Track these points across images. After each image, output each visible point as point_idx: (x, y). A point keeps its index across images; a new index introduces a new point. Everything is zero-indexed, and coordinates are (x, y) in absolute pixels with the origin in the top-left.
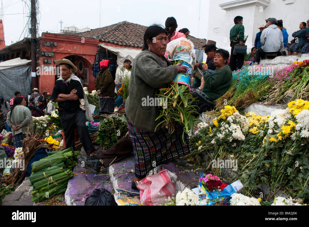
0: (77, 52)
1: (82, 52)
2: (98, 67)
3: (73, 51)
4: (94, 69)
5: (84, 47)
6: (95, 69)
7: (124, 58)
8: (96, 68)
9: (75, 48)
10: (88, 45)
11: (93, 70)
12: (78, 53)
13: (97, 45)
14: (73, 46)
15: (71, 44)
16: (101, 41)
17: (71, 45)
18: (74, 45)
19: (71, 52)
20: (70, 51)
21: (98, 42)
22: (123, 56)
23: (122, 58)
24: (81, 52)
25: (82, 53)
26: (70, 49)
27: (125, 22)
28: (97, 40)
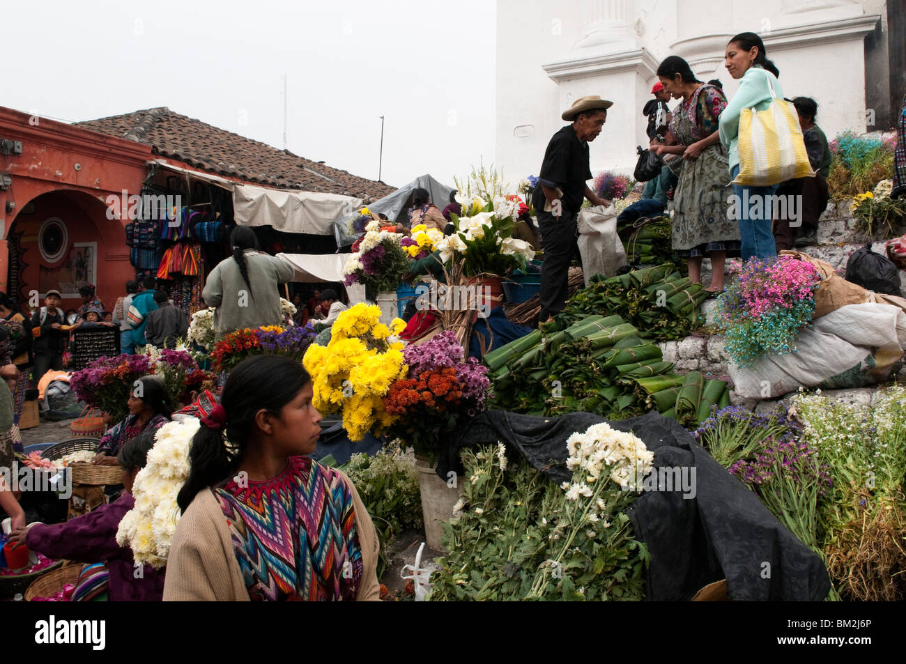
0: (82, 182)
1: (97, 180)
2: (150, 233)
3: (68, 175)
4: (136, 241)
5: (102, 166)
6: (140, 239)
7: (251, 203)
8: (143, 237)
9: (77, 165)
10: (116, 161)
11: (131, 245)
12: (85, 185)
13: (144, 161)
14: (69, 160)
15: (64, 151)
16: (155, 152)
17: (66, 156)
18: (75, 157)
19: (63, 180)
20: (61, 174)
21: (150, 152)
22: (250, 197)
23: (247, 201)
24: (95, 183)
25: (98, 184)
26: (61, 170)
27: (162, 109)
28: (148, 148)
